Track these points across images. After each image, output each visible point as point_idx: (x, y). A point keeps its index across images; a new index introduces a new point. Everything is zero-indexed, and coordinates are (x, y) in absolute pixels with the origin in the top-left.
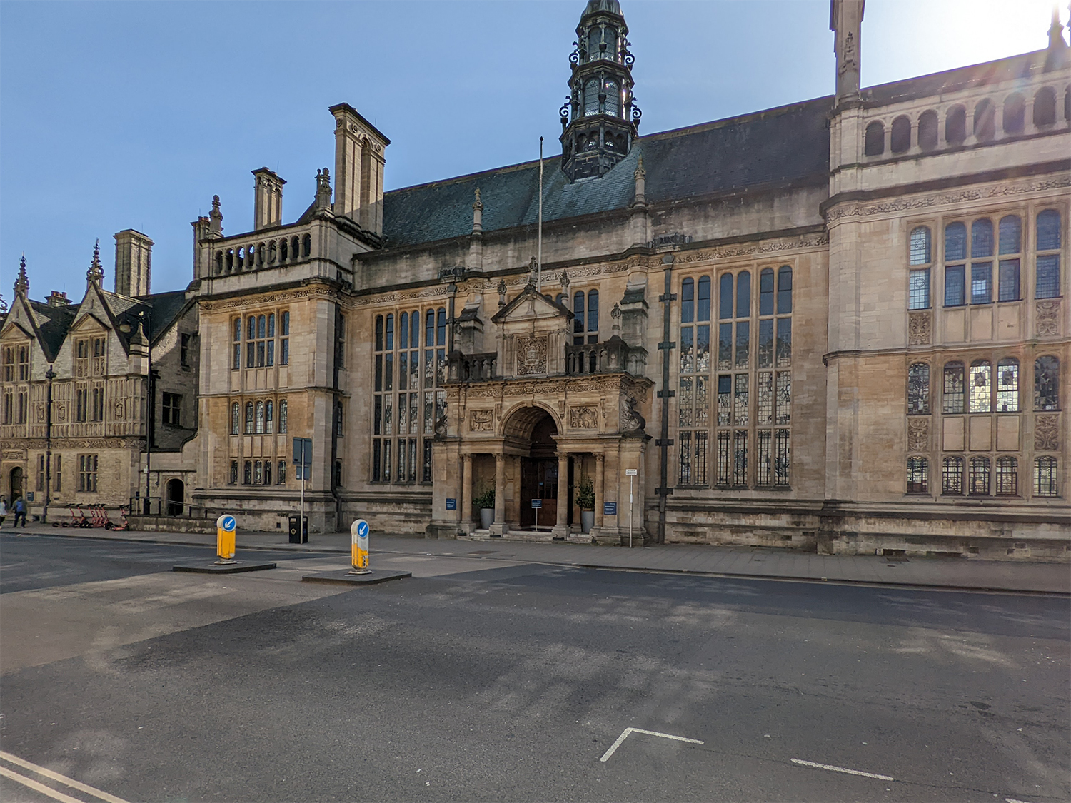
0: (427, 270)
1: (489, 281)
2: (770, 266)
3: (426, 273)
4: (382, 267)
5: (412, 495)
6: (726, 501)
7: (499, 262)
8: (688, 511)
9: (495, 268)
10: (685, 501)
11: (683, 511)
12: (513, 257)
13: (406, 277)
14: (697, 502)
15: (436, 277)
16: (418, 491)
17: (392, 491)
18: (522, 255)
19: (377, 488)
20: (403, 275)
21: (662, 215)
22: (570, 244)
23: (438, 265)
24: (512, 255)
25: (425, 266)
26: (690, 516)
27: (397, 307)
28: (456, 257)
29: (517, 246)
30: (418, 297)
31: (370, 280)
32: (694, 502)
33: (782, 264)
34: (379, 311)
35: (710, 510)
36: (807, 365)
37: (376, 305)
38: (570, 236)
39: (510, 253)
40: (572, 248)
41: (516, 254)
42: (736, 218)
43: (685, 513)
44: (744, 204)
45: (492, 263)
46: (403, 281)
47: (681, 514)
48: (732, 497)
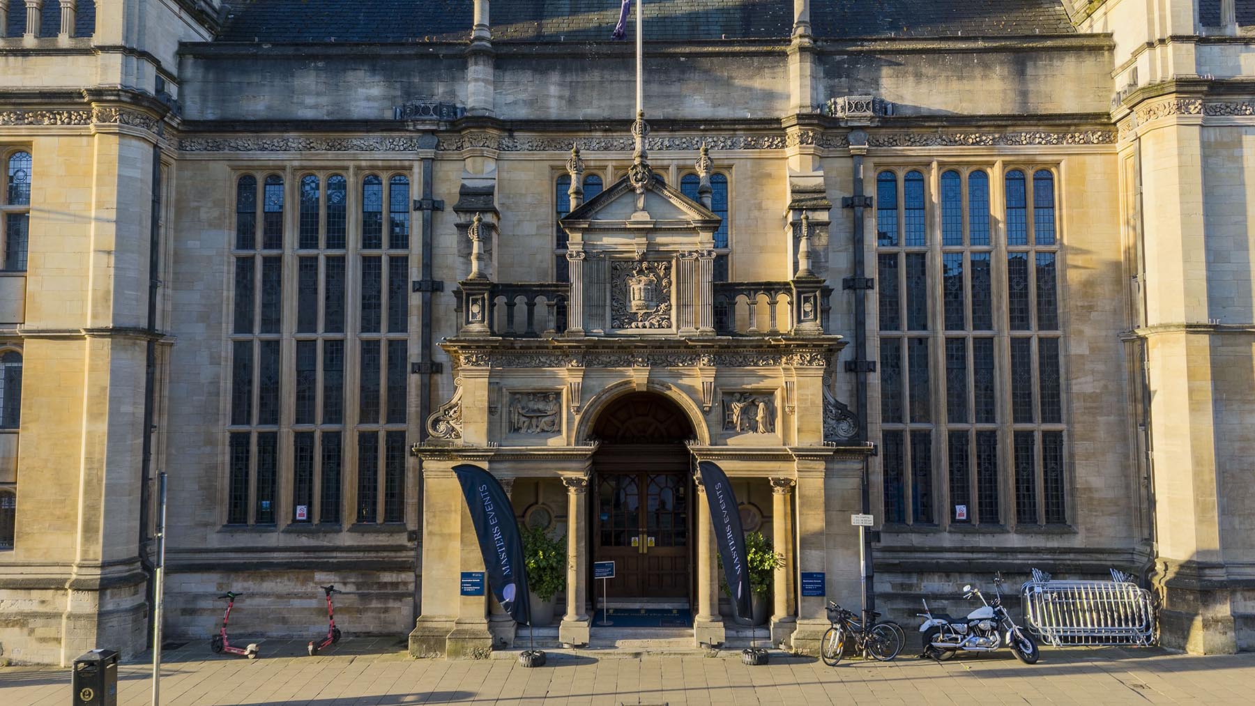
0: (368, 99)
1: (511, 136)
2: (1022, 167)
3: (365, 104)
4: (255, 78)
5: (334, 554)
6: (972, 552)
7: (531, 103)
8: (910, 573)
9: (522, 113)
10: (902, 555)
11: (902, 572)
12: (561, 97)
13: (316, 107)
14: (923, 555)
15: (389, 115)
16: (347, 544)
17: (281, 545)
18: (579, 97)
19: (243, 539)
20: (310, 100)
21: (843, 61)
22: (674, 89)
23: (393, 93)
24: (557, 94)
25: (360, 90)
26: (916, 582)
27: (296, 163)
28: (434, 84)
29: (568, 79)
30: (346, 149)
31: (224, 101)
32: (918, 555)
33: (1040, 167)
34: (249, 168)
35: (947, 570)
36: (1088, 331)
37: (243, 155)
38: (675, 75)
39: (553, 90)
40: (680, 97)
41: (567, 93)
42: (966, 85)
43: (906, 575)
44: (978, 63)
45: (515, 103)
46: (309, 114)
47: (899, 579)
48: (982, 545)
